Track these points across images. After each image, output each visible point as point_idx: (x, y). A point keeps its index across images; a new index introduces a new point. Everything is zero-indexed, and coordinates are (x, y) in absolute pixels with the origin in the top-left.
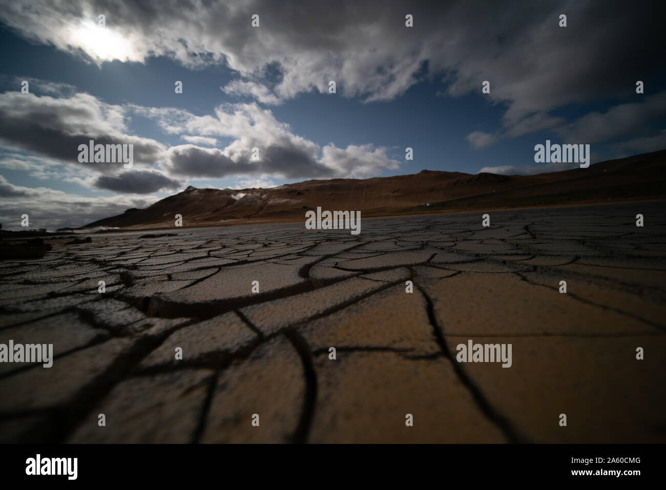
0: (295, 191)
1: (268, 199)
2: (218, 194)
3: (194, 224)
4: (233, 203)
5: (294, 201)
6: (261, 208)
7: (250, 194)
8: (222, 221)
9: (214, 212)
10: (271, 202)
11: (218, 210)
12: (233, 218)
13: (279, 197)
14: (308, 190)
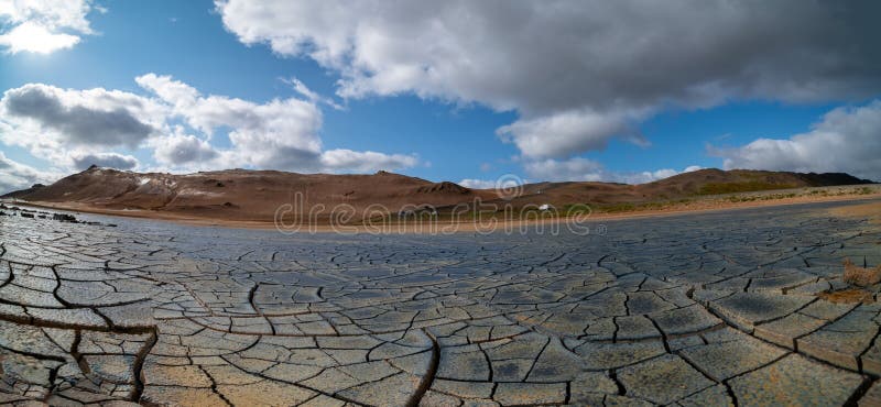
0: (215, 181)
1: (178, 188)
2: (120, 177)
3: (96, 209)
4: (134, 189)
5: (211, 195)
6: (169, 199)
7: (155, 180)
8: (126, 210)
9: (115, 197)
10: (181, 193)
11: (119, 196)
12: (139, 208)
13: (193, 187)
14: (231, 182)
